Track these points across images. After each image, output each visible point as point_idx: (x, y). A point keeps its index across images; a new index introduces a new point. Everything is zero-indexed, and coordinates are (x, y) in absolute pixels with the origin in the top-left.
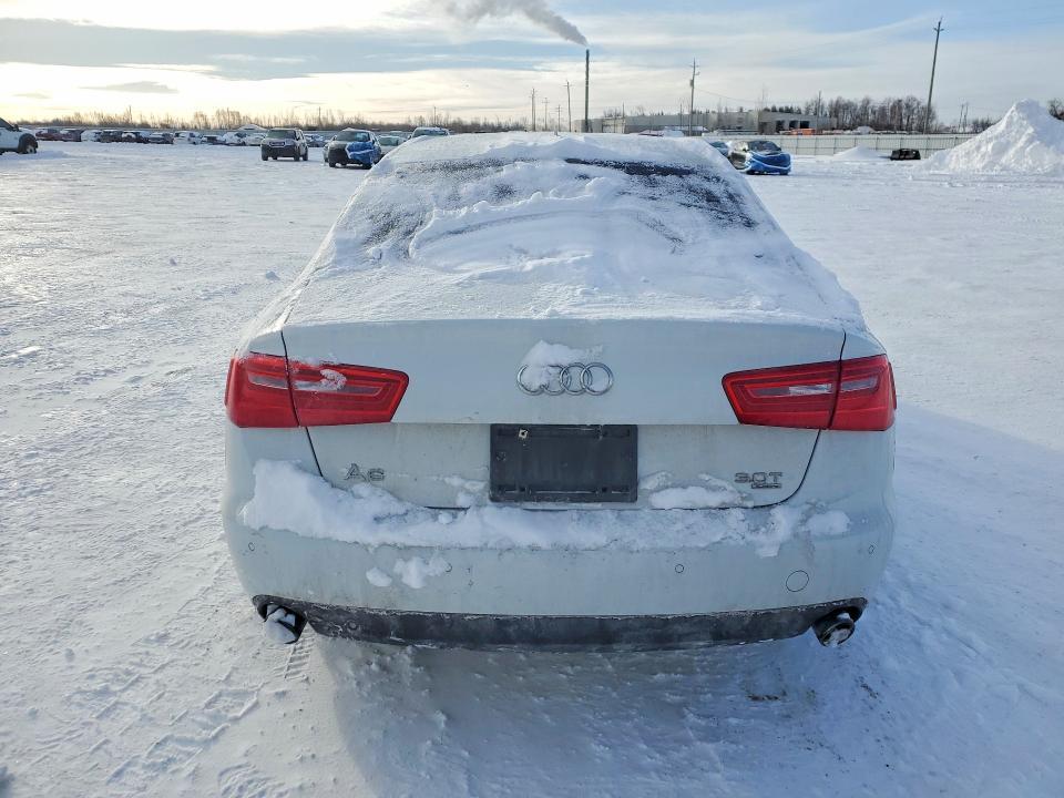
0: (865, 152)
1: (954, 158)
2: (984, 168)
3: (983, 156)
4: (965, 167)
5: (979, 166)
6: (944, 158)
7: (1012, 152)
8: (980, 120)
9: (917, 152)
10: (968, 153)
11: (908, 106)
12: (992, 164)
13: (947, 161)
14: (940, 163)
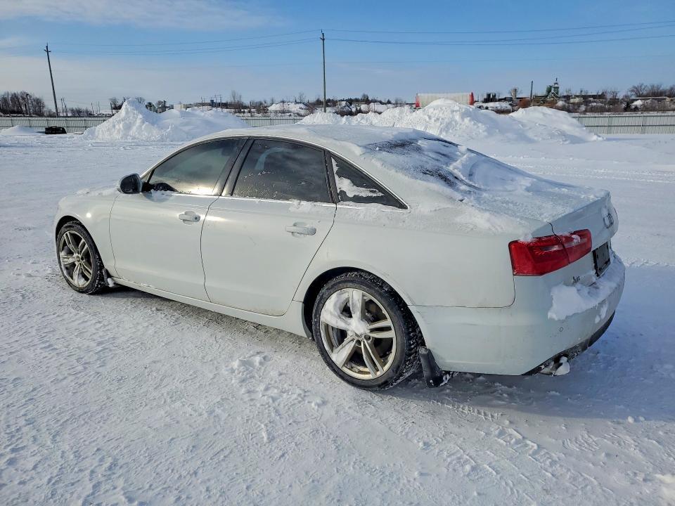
0: (24, 128)
1: (100, 132)
2: (122, 138)
3: (119, 131)
4: (109, 137)
5: (118, 137)
6: (94, 132)
7: (134, 128)
8: (74, 108)
9: (63, 129)
10: (108, 130)
11: (23, 99)
12: (125, 136)
13: (96, 134)
14: (92, 135)
